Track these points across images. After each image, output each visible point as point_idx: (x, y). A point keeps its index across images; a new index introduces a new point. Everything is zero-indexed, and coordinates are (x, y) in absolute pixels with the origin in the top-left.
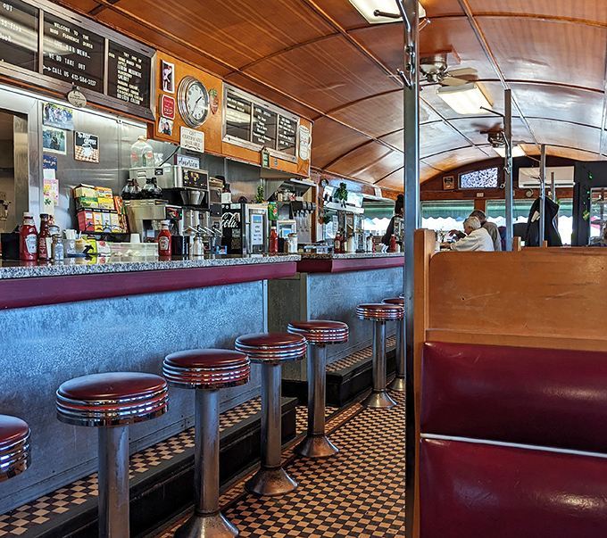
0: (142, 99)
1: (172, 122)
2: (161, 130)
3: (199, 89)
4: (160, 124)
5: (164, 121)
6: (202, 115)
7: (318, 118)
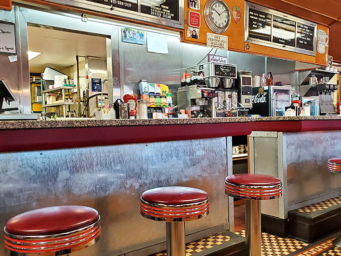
0: (173, 15)
1: (198, 30)
2: (189, 35)
3: (221, 6)
4: (188, 32)
5: (192, 29)
6: (225, 24)
7: (333, 23)
